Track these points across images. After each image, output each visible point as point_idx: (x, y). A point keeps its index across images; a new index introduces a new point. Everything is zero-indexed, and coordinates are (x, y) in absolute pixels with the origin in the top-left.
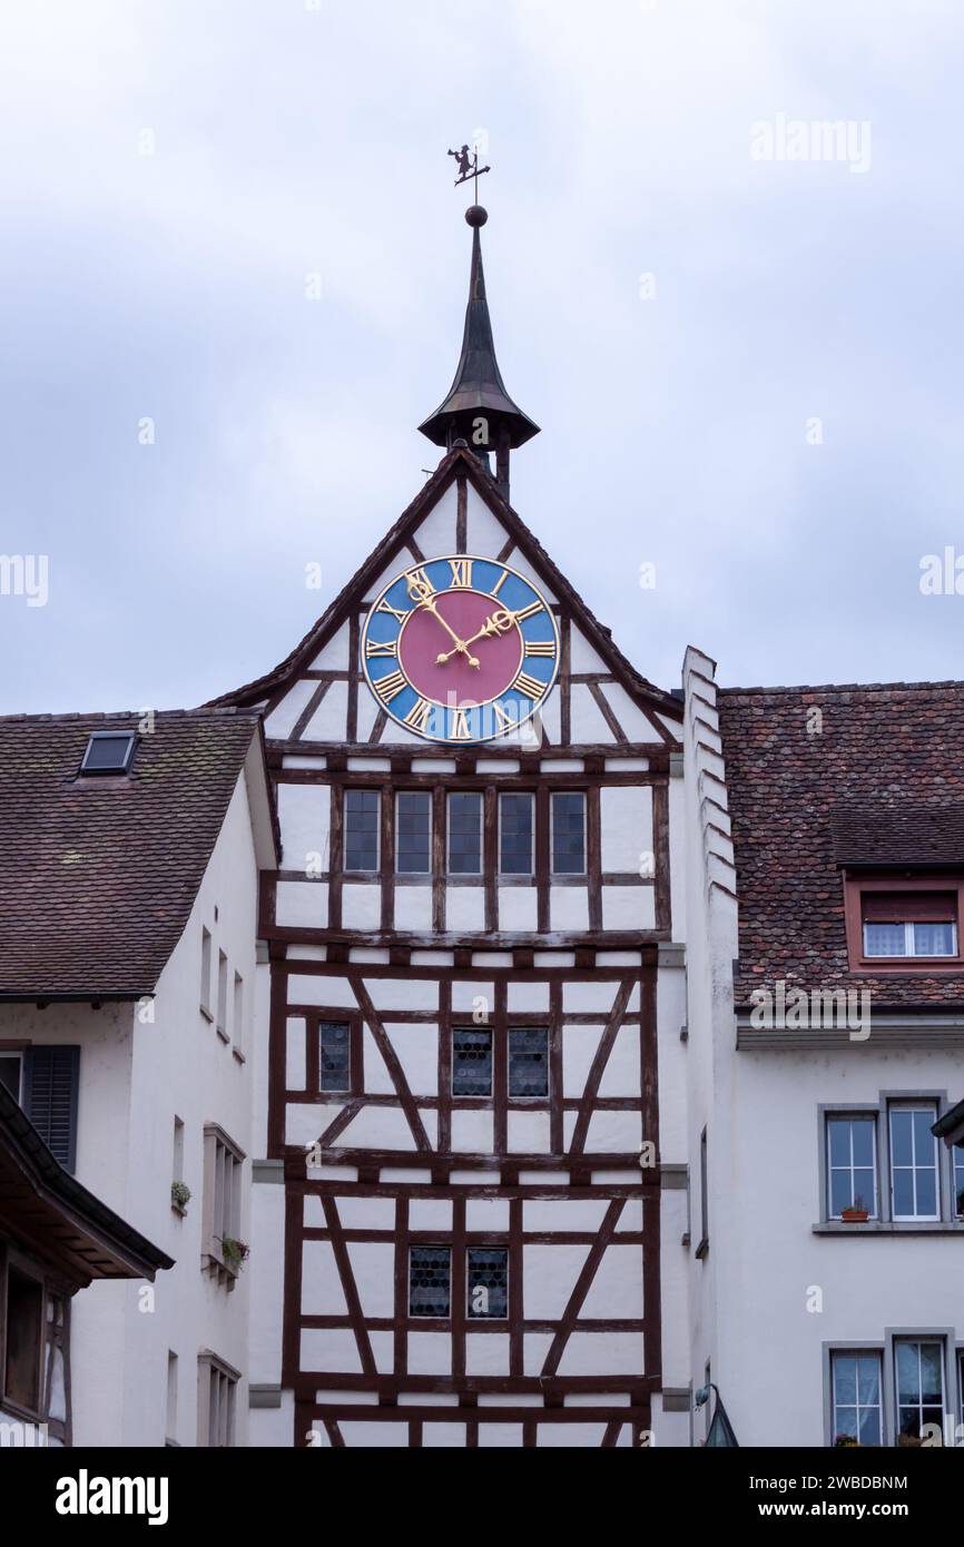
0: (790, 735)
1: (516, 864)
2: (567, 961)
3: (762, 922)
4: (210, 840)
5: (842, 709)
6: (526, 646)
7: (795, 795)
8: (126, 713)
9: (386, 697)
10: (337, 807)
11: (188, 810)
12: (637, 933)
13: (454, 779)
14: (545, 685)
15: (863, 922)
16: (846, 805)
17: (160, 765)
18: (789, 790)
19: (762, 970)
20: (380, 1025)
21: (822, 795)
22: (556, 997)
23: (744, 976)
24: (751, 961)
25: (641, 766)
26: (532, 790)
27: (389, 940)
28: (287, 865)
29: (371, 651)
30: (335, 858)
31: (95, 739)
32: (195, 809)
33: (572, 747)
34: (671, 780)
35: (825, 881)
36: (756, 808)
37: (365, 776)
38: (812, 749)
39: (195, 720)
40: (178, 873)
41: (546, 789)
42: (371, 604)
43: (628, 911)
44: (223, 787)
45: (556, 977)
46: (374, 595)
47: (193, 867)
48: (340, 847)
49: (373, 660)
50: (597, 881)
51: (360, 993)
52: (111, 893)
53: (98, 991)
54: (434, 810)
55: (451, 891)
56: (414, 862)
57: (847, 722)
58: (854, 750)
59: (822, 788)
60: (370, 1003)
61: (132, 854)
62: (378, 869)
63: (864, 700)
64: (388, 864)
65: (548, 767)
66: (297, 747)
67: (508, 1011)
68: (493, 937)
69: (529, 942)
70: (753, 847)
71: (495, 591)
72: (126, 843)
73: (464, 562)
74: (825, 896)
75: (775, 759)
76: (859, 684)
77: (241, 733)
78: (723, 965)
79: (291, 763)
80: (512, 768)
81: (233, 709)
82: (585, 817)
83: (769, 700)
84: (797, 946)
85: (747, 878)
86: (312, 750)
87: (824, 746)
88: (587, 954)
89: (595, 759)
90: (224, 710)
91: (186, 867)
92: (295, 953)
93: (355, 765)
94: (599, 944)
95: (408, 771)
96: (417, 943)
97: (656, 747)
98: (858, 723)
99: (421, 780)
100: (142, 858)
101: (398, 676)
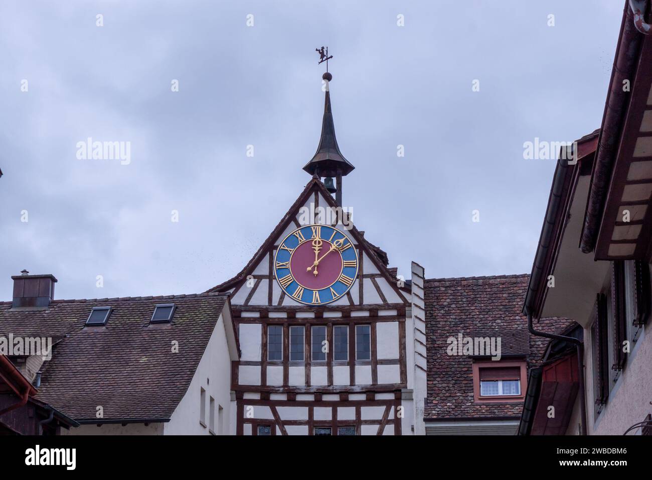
0: (456, 299)
1: (341, 356)
2: (363, 397)
3: (438, 381)
4: (201, 351)
5: (478, 287)
6: (344, 263)
7: (456, 325)
8: (172, 296)
9: (285, 286)
10: (264, 333)
11: (194, 338)
12: (392, 385)
13: (315, 320)
14: (352, 279)
15: (480, 381)
16: (477, 329)
17: (184, 319)
18: (453, 323)
19: (437, 402)
20: (284, 427)
21: (467, 325)
22: (358, 413)
23: (429, 405)
24: (432, 398)
25: (394, 313)
26: (348, 324)
27: (287, 390)
28: (243, 359)
29: (278, 266)
30: (264, 355)
31: (158, 308)
32: (197, 337)
33: (364, 305)
34: (406, 319)
35: (466, 363)
36: (439, 331)
37: (276, 320)
38: (464, 305)
39: (201, 298)
40: (187, 366)
41: (353, 323)
42: (278, 246)
43: (389, 375)
44: (209, 328)
45: (358, 405)
46: (280, 242)
47: (193, 363)
48: (266, 350)
49: (279, 270)
50: (375, 363)
51: (275, 413)
52: (158, 375)
53: (147, 418)
54: (306, 334)
55: (313, 368)
56: (298, 356)
57: (480, 293)
58: (483, 305)
59: (468, 322)
60: (279, 417)
61: (168, 358)
62: (282, 359)
63: (488, 283)
64: (286, 358)
65: (354, 314)
66: (247, 308)
67: (338, 419)
68: (331, 388)
69: (346, 390)
70: (436, 348)
71: (331, 239)
72: (167, 353)
73: (317, 227)
74: (466, 369)
75: (449, 310)
76: (486, 276)
77: (219, 304)
78: (420, 400)
79: (245, 315)
80: (338, 315)
81: (217, 293)
82: (370, 335)
83: (448, 284)
84: (452, 391)
85: (433, 362)
86: (254, 309)
87: (469, 303)
88: (371, 394)
89: (374, 310)
90: (213, 294)
91: (191, 363)
92: (247, 396)
93: (272, 315)
94: (376, 390)
95: (294, 317)
96: (299, 391)
97: (400, 305)
98: (485, 293)
99: (300, 321)
100: (173, 359)
101: (290, 277)
